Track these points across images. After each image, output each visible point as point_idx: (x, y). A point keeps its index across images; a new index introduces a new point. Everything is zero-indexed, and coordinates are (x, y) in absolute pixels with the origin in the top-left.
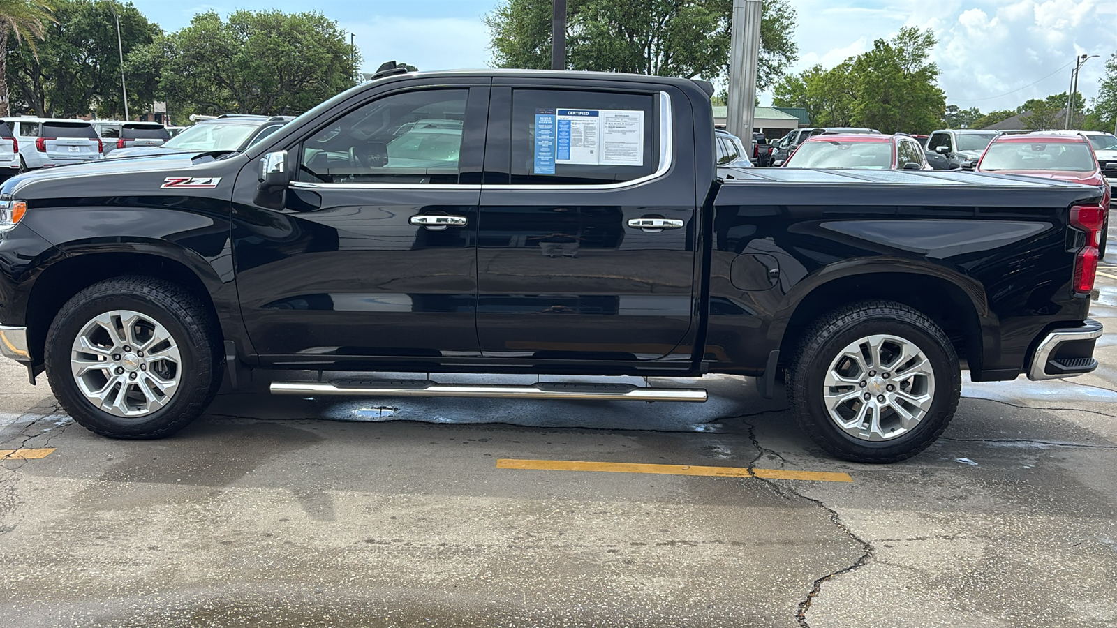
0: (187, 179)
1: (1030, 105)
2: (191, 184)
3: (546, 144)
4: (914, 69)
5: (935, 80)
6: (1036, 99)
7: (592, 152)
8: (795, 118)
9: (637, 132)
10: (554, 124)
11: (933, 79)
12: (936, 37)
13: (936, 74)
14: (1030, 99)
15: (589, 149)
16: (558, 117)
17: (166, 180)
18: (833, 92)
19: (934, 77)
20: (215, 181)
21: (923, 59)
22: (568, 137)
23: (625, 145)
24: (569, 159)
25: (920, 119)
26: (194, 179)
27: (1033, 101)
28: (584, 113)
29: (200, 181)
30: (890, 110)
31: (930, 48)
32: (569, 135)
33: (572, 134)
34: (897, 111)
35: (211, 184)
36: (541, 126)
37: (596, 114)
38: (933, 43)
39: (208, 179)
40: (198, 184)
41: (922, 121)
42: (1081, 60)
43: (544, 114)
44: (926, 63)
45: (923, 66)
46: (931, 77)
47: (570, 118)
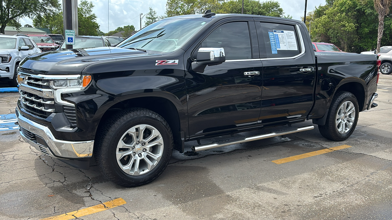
0: (165, 61)
1: (119, 29)
2: (167, 63)
3: (273, 43)
4: (88, 16)
5: (96, 19)
6: (120, 27)
7: (285, 45)
8: (45, 32)
9: (294, 38)
10: (274, 35)
11: (95, 19)
12: (93, 5)
13: (96, 17)
14: (119, 27)
15: (284, 45)
16: (274, 33)
17: (157, 61)
18: (59, 23)
19: (95, 18)
20: (177, 61)
21: (91, 12)
22: (278, 40)
23: (292, 43)
24: (280, 48)
25: (92, 33)
26: (168, 61)
27: (119, 28)
28: (280, 32)
29: (171, 62)
30: (81, 30)
31: (92, 8)
32: (278, 39)
33: (279, 39)
34: (84, 30)
35: (175, 63)
36: (271, 36)
37: (283, 32)
38: (93, 7)
39: (173, 61)
40: (170, 63)
41: (93, 34)
42: (141, 15)
43: (270, 32)
44: (92, 13)
45: (91, 14)
46: (94, 19)
47: (277, 33)
